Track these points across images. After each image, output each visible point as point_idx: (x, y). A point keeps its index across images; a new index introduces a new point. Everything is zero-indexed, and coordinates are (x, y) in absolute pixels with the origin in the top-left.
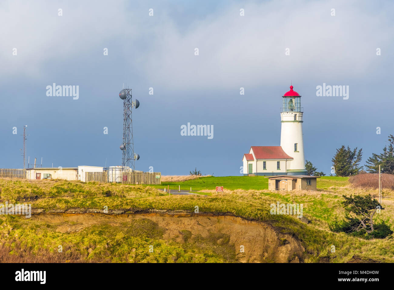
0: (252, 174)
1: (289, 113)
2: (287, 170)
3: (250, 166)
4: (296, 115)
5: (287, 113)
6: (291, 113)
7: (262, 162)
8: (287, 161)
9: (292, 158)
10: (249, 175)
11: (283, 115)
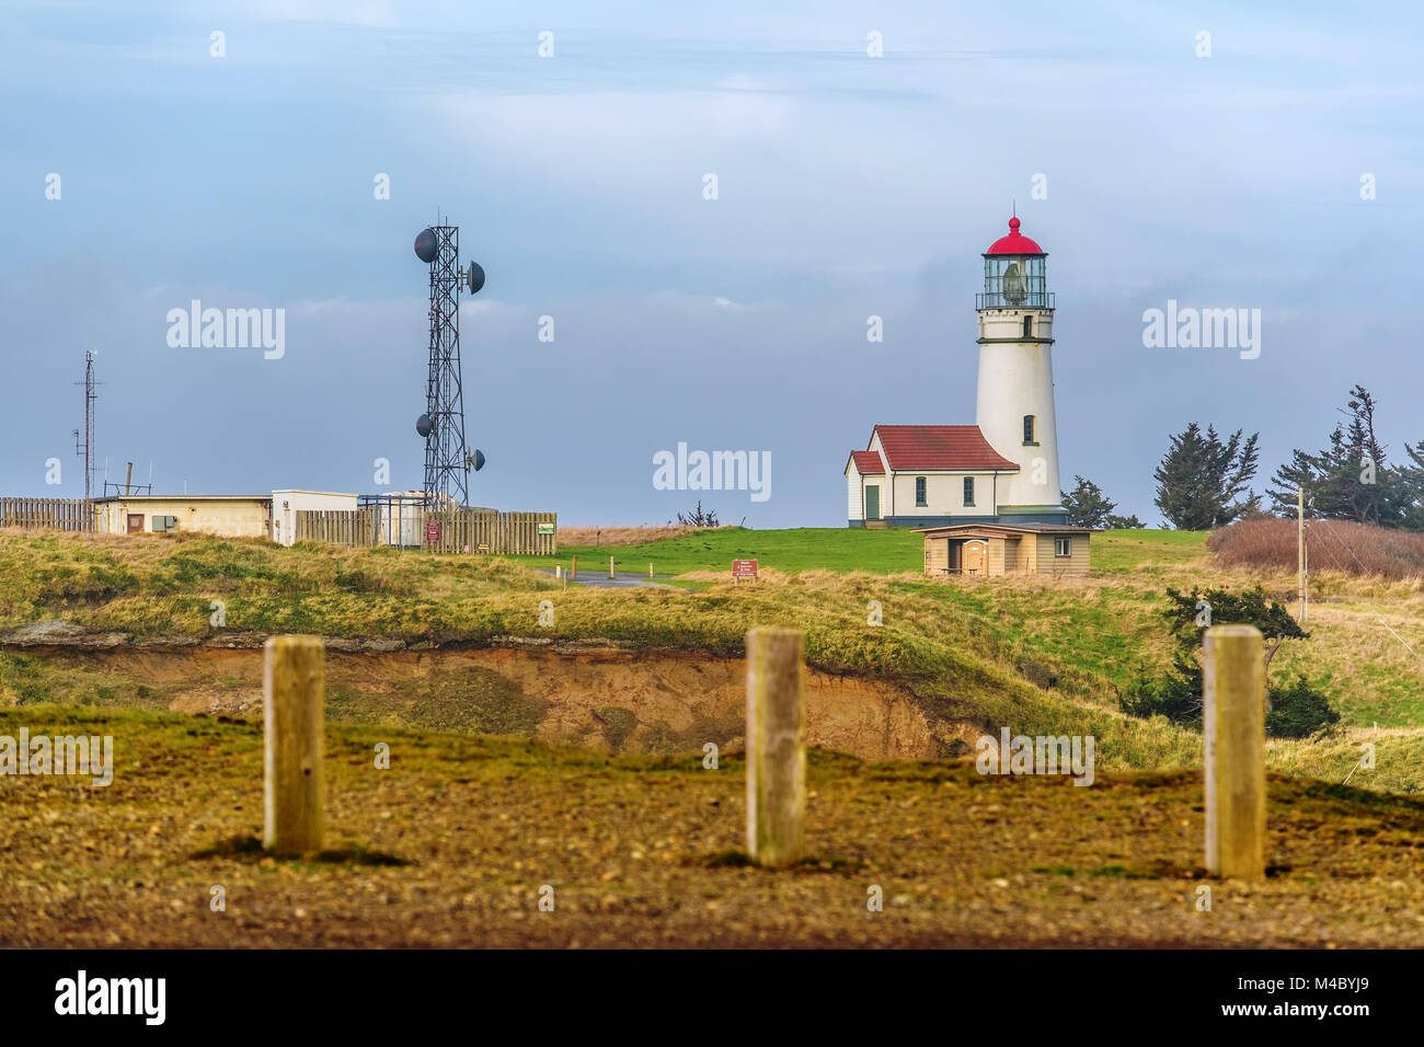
0: (877, 519)
1: (1004, 312)
2: (1000, 508)
3: (872, 495)
4: (1028, 319)
5: (1000, 310)
6: (1013, 312)
7: (914, 479)
8: (998, 478)
9: (1017, 468)
10: (869, 524)
11: (986, 320)
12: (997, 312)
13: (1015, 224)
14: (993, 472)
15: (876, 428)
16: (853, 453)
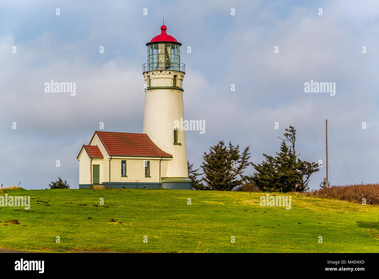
0: (98, 184)
1: (163, 72)
2: (163, 178)
3: (96, 169)
4: (175, 76)
5: (161, 71)
6: (168, 72)
7: (120, 161)
8: (162, 161)
9: (171, 157)
10: (95, 187)
11: (152, 77)
12: (159, 72)
13: (164, 28)
14: (160, 159)
15: (96, 132)
16: (84, 146)
